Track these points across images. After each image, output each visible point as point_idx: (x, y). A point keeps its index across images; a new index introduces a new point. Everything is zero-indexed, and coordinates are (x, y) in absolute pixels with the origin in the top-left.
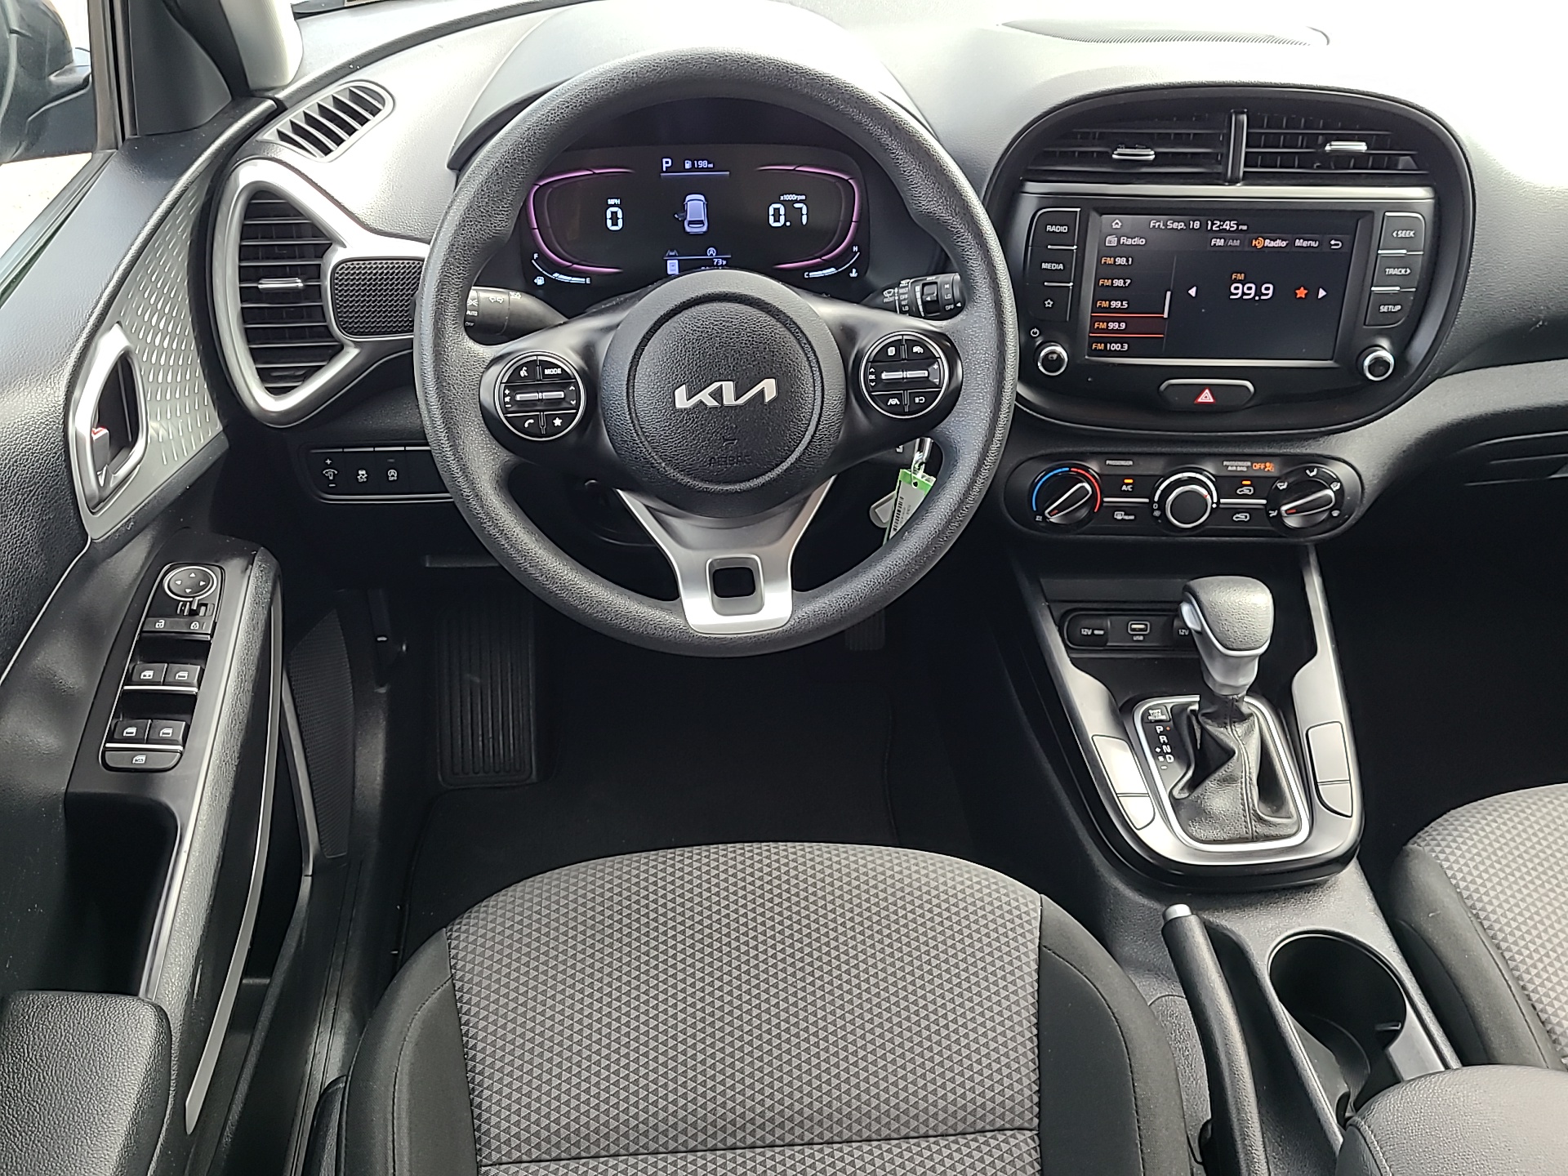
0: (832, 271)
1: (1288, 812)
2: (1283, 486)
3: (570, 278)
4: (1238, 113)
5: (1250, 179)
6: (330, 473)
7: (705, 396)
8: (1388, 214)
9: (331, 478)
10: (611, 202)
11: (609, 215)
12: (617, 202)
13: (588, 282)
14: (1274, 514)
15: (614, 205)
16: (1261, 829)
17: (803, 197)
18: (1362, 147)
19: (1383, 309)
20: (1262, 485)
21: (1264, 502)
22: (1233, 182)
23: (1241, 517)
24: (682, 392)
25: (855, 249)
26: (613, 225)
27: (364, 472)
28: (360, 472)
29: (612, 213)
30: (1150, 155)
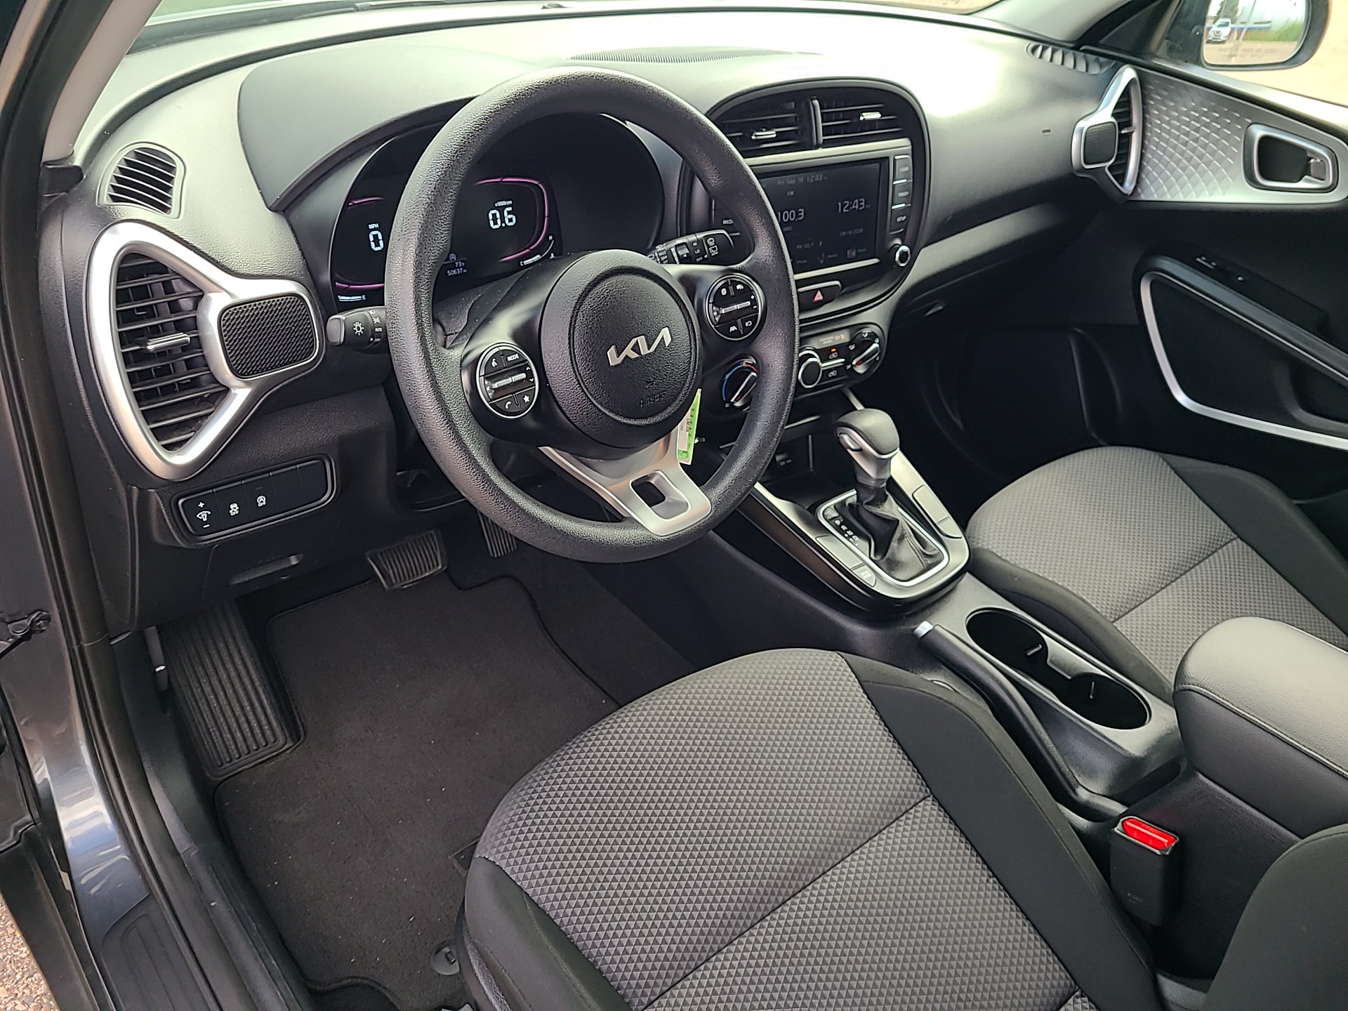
0: (538, 257)
1: (931, 547)
2: (852, 347)
3: (349, 298)
4: (812, 100)
5: (827, 144)
6: (203, 516)
7: (628, 352)
8: (896, 157)
9: (205, 519)
10: (371, 226)
11: (371, 238)
12: (377, 226)
13: (364, 298)
14: (849, 367)
15: (375, 229)
16: (929, 561)
17: (510, 202)
18: (877, 115)
19: (899, 220)
20: (841, 349)
21: (843, 360)
22: (817, 147)
23: (833, 373)
24: (612, 352)
25: (551, 238)
26: (376, 246)
27: (236, 505)
28: (232, 506)
29: (374, 236)
30: (772, 134)
